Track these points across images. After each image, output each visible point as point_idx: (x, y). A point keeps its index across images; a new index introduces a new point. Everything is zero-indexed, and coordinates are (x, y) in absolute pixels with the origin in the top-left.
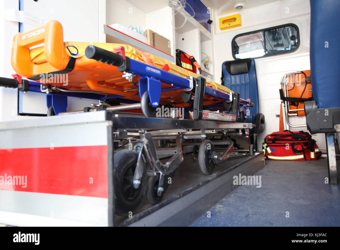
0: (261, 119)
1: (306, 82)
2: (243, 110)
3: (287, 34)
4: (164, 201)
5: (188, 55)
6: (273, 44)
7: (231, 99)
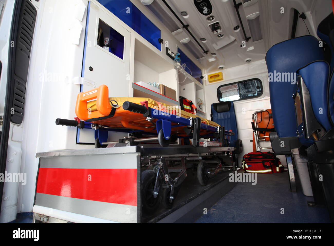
0: (240, 144)
1: (269, 117)
2: (227, 138)
3: (254, 84)
4: (174, 207)
5: (188, 100)
6: (245, 91)
7: (218, 131)
